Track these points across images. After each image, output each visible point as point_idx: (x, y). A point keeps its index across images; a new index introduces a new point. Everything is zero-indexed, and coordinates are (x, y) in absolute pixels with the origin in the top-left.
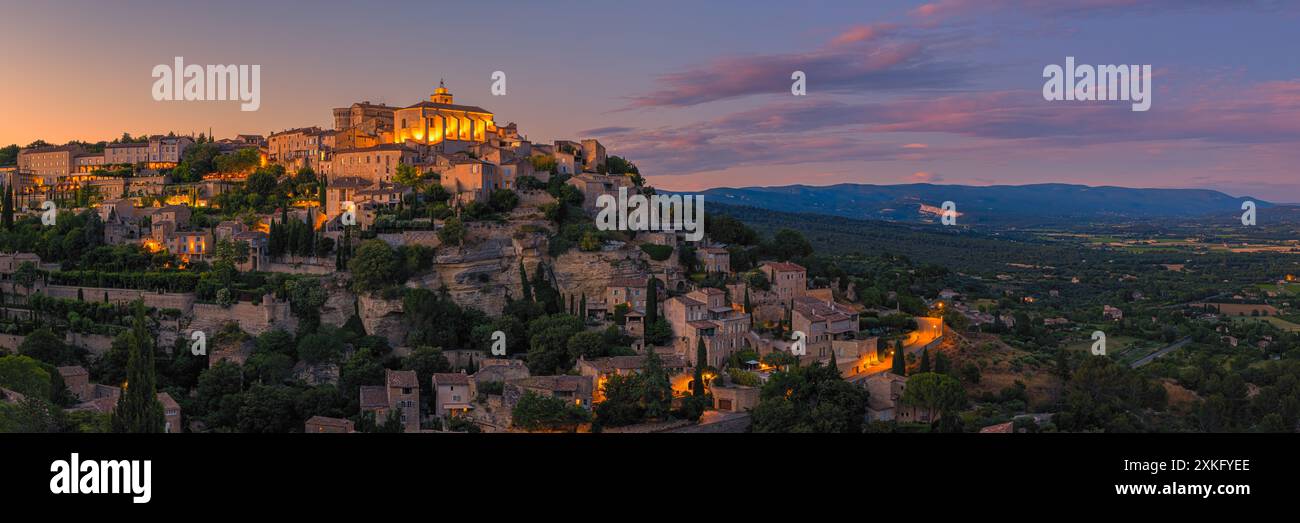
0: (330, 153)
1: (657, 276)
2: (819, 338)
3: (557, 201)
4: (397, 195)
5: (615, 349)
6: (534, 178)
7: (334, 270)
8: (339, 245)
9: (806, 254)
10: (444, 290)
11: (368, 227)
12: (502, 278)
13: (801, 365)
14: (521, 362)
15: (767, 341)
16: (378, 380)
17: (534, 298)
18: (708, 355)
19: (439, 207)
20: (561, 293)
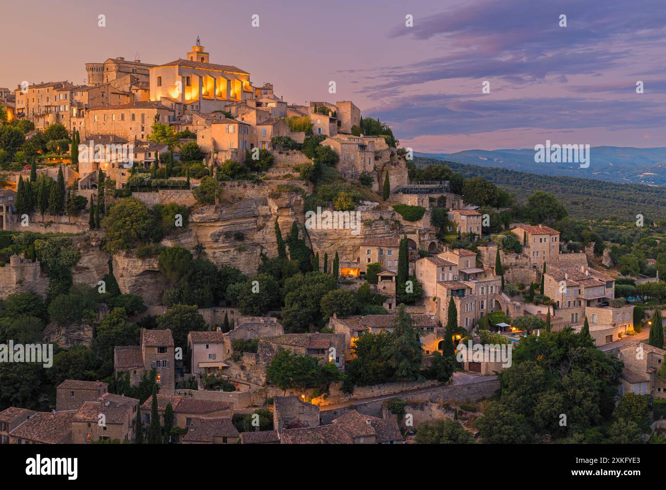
0: (83, 110)
1: (409, 236)
2: (572, 303)
3: (312, 162)
4: (153, 154)
5: (368, 307)
6: (289, 139)
7: (87, 229)
8: (92, 203)
9: (559, 218)
10: (200, 248)
11: (123, 185)
12: (258, 237)
13: (552, 330)
14: (275, 320)
15: (518, 304)
16: (133, 339)
17: (289, 257)
18: (459, 316)
19: (195, 166)
20: (315, 252)
